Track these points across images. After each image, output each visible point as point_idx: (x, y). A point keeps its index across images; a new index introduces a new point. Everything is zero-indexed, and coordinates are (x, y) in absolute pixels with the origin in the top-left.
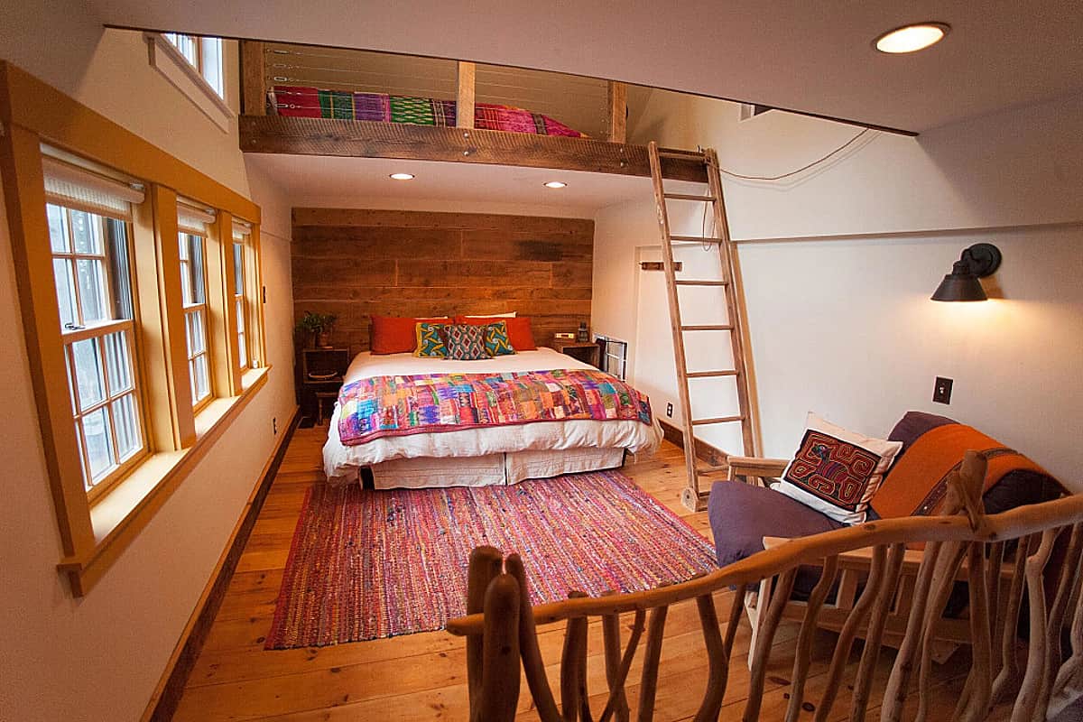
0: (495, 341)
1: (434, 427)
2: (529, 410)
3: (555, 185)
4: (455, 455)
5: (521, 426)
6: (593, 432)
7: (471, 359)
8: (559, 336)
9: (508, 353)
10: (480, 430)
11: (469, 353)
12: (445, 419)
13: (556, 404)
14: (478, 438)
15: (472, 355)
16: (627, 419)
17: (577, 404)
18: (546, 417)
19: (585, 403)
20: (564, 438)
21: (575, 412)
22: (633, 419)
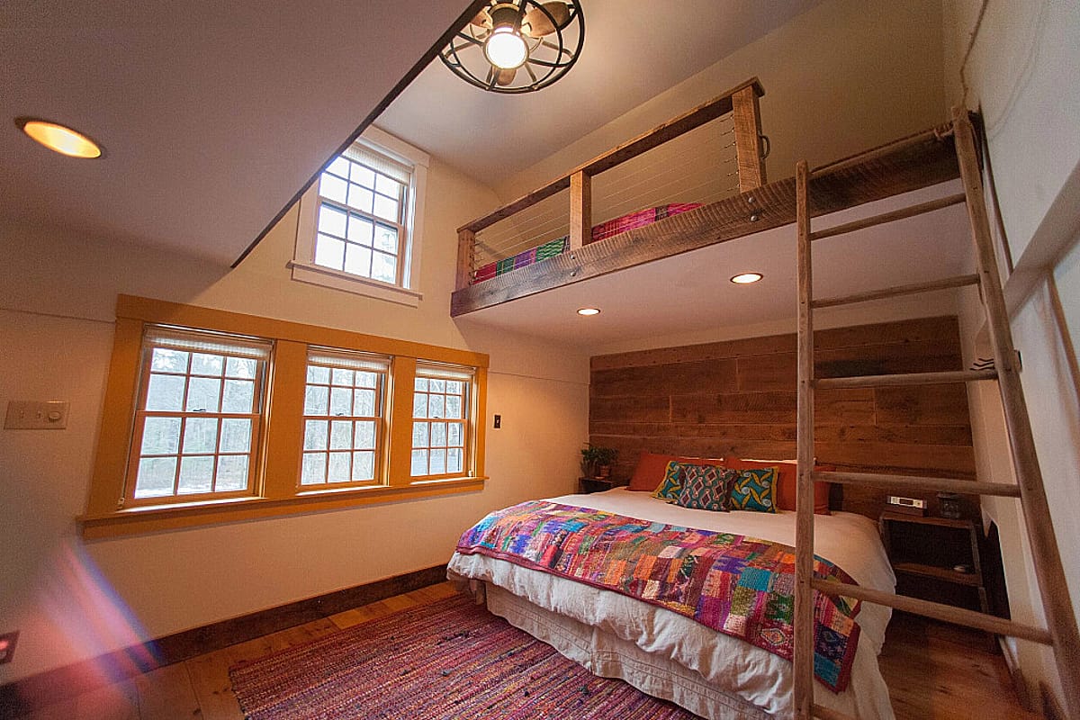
0: (744, 490)
1: (516, 559)
2: (614, 571)
3: (748, 279)
4: (542, 606)
5: (597, 591)
6: (693, 644)
7: (699, 507)
8: (895, 500)
9: (764, 510)
10: (555, 578)
11: (697, 500)
12: (530, 553)
13: (653, 576)
14: (550, 587)
15: (701, 503)
16: (770, 649)
17: (683, 587)
18: (631, 589)
19: (696, 590)
20: (650, 633)
21: (674, 597)
22: (779, 655)
